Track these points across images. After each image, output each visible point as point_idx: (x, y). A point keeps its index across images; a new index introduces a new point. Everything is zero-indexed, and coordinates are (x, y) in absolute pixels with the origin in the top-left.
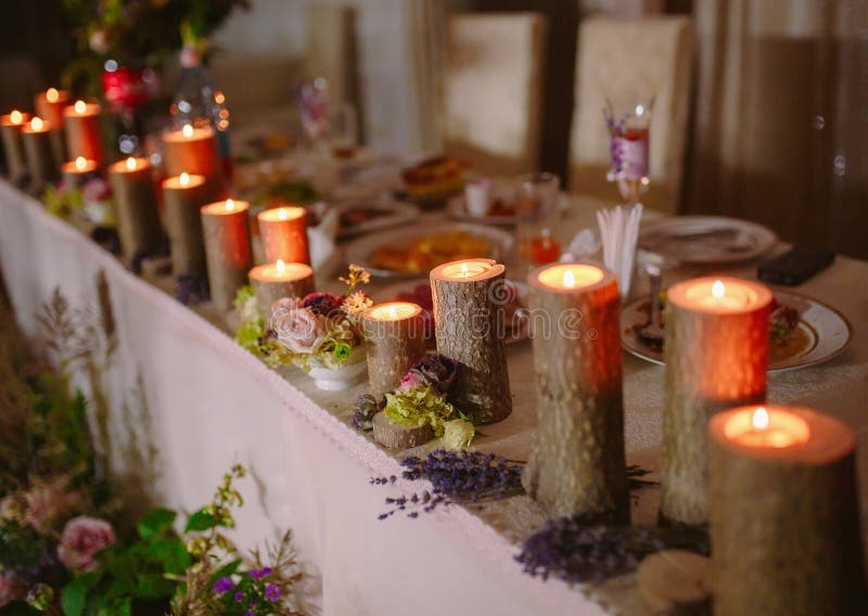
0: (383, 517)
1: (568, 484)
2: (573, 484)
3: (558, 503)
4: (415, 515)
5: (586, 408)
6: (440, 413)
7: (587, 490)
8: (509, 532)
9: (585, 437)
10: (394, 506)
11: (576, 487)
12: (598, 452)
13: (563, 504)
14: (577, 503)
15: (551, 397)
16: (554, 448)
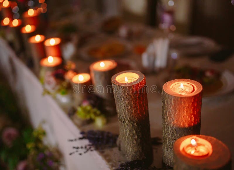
0: (71, 154)
1: (129, 150)
2: (130, 150)
3: (126, 155)
4: (81, 154)
5: (133, 126)
6: (95, 114)
7: (136, 152)
8: (110, 163)
9: (134, 135)
10: (75, 150)
11: (132, 151)
12: (139, 140)
13: (128, 156)
14: (132, 157)
15: (121, 121)
16: (123, 138)
